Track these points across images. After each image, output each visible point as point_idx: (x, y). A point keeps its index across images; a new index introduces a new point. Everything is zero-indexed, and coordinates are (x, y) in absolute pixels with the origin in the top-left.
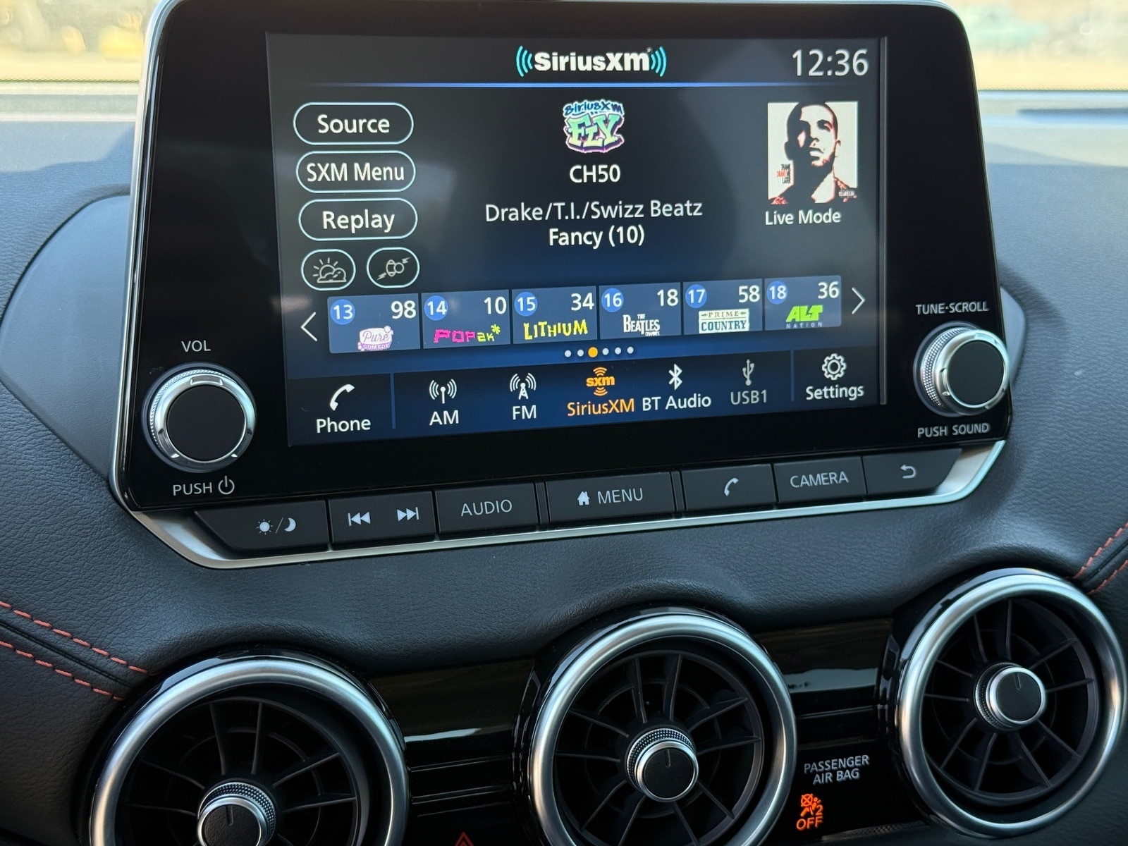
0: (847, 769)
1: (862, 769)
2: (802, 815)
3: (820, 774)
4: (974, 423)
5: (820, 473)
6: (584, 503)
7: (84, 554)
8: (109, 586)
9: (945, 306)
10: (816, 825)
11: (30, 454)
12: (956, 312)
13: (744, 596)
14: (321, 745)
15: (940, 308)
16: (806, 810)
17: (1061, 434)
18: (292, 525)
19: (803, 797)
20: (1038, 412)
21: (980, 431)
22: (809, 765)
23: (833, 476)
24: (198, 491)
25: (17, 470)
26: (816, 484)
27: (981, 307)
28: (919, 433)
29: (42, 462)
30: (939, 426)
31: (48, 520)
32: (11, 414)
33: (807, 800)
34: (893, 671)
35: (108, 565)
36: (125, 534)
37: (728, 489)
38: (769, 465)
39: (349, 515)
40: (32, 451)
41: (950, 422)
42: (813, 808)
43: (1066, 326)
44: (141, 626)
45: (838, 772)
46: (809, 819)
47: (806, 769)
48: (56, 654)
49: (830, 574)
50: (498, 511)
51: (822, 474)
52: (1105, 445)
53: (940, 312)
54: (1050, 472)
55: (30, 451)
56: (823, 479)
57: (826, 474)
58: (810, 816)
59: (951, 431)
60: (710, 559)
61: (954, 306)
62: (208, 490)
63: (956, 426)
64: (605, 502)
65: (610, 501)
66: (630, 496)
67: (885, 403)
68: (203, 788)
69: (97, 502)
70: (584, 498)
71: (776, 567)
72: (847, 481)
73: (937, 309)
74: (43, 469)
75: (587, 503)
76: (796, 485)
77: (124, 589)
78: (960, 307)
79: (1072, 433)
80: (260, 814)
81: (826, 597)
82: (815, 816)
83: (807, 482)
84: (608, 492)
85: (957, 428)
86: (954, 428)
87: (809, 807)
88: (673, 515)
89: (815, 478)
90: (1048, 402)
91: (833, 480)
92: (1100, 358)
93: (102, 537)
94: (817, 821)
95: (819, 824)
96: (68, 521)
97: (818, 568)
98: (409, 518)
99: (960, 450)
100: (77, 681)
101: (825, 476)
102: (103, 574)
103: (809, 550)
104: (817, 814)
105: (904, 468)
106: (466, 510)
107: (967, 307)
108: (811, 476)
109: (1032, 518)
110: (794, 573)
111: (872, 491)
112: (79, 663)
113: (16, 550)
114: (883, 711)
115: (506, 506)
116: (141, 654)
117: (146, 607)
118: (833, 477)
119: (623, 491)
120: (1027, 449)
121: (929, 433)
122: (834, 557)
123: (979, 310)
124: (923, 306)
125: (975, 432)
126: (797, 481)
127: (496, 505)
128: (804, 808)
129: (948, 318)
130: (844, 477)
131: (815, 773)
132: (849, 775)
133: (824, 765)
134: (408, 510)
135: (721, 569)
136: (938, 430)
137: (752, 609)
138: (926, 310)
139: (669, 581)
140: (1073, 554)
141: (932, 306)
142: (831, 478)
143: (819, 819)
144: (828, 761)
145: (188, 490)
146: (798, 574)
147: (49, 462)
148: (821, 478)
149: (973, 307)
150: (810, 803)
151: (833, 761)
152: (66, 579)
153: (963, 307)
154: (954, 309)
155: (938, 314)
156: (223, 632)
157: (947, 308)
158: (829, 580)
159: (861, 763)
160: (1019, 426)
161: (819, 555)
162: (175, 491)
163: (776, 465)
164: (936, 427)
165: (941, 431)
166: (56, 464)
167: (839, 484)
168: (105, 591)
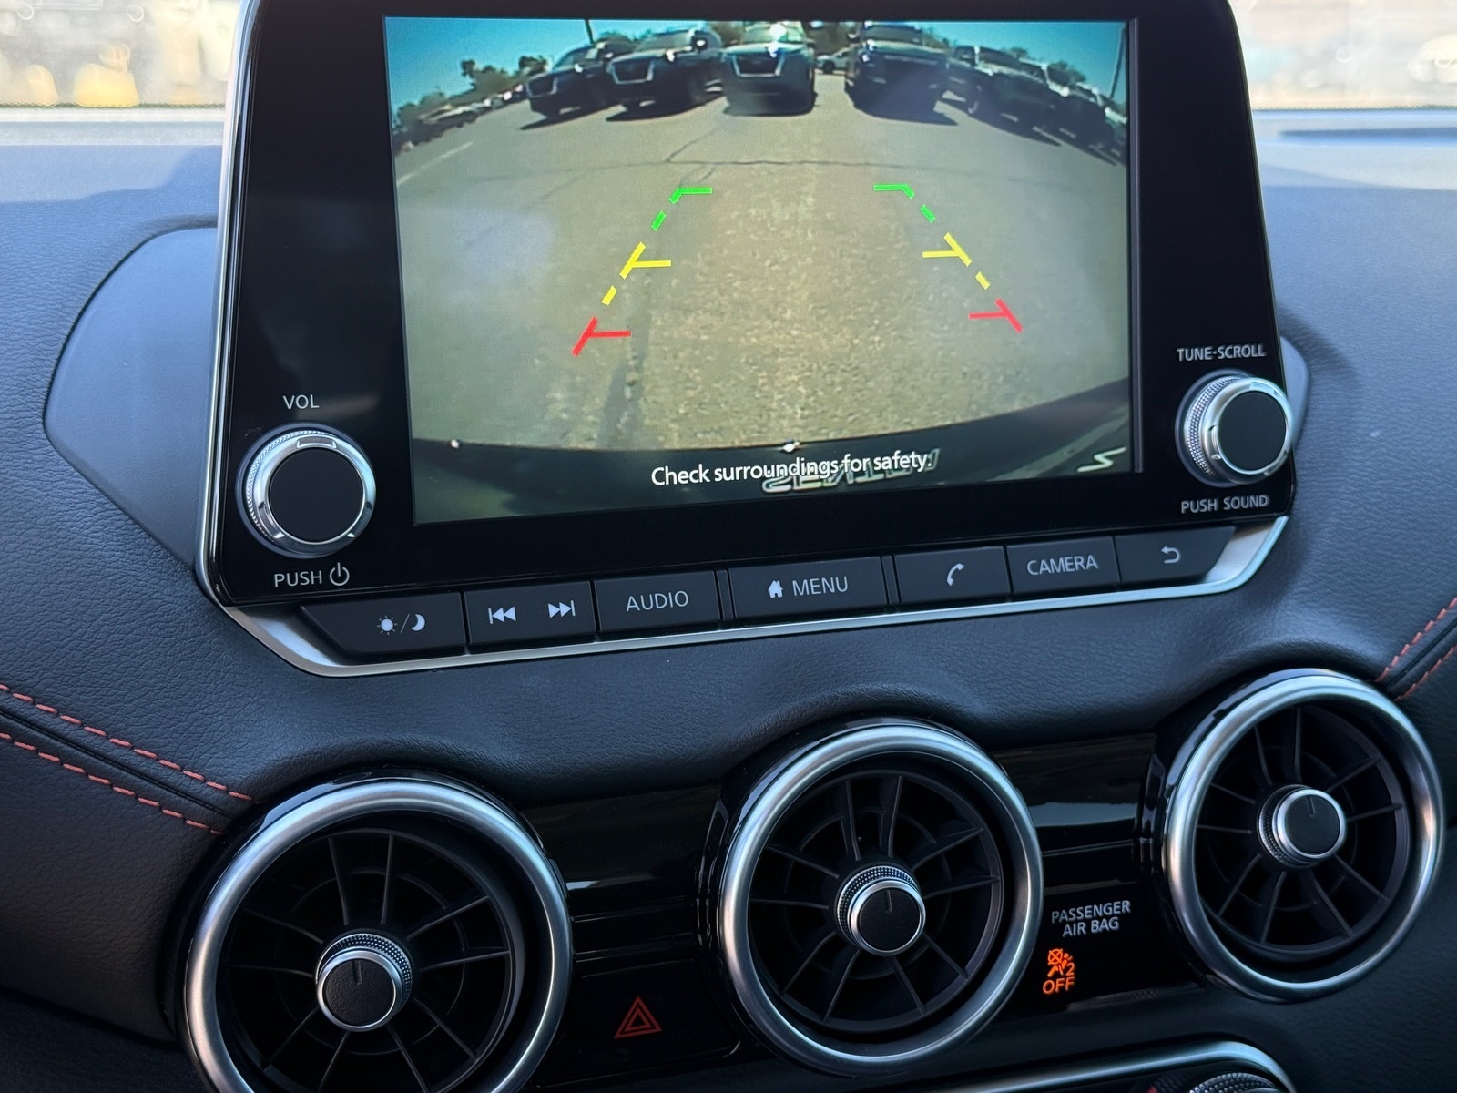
0: (1104, 917)
1: (1123, 918)
2: (1050, 975)
3: (1071, 924)
4: (1250, 495)
5: (1064, 557)
6: (776, 594)
7: (168, 658)
8: (200, 697)
9: (1212, 350)
10: (1067, 988)
11: (98, 538)
12: (1226, 358)
13: (977, 706)
14: (466, 887)
15: (1206, 353)
16: (1055, 969)
17: (1356, 508)
18: (421, 623)
19: (1051, 952)
20: (1327, 482)
21: (1257, 505)
22: (1058, 913)
23: (1079, 560)
24: (305, 581)
25: (82, 557)
26: (1059, 571)
27: (1257, 351)
28: (1183, 508)
29: (112, 547)
30: (1208, 498)
31: (123, 617)
32: (72, 489)
33: (1055, 957)
34: (1159, 800)
35: (199, 672)
36: (218, 634)
37: (952, 577)
38: (1001, 548)
39: (490, 610)
40: (100, 534)
41: (1220, 494)
42: (1063, 966)
43: (1358, 378)
44: (242, 744)
45: (1093, 922)
46: (1058, 980)
47: (1053, 918)
48: (138, 779)
49: (1079, 679)
50: (672, 605)
51: (1066, 559)
52: (1410, 520)
53: (1207, 358)
54: (1342, 553)
55: (98, 534)
56: (1067, 564)
57: (1070, 558)
58: (1061, 977)
59: (1222, 505)
60: (931, 661)
61: (1224, 350)
62: (316, 580)
63: (1227, 499)
64: (802, 594)
65: (808, 593)
66: (832, 586)
67: (1141, 470)
68: (321, 942)
69: (180, 597)
70: (775, 589)
71: (1013, 670)
72: (1097, 567)
73: (1203, 354)
74: (113, 555)
75: (780, 595)
76: (1034, 571)
77: (220, 700)
78: (1231, 352)
79: (1369, 507)
80: (394, 972)
81: (1075, 706)
82: (1065, 977)
83: (1048, 569)
84: (805, 582)
85: (1230, 502)
86: (1225, 501)
87: (1057, 965)
88: (885, 610)
89: (1057, 562)
90: (1339, 469)
91: (1080, 566)
92: (1400, 416)
93: (190, 638)
94: (1068, 983)
95: (1070, 986)
96: (147, 618)
97: (1064, 671)
98: (562, 614)
99: (1233, 528)
100: (166, 811)
101: (1069, 561)
102: (194, 682)
103: (1053, 650)
104: (1068, 974)
105: (1166, 550)
106: (632, 604)
107: (1239, 351)
108: (1052, 561)
109: (1323, 609)
110: (1036, 678)
111: (1128, 578)
112: (167, 789)
113: (86, 654)
114: (1147, 846)
115: (681, 599)
116: (244, 777)
117: (248, 720)
118: (1079, 562)
119: (824, 580)
120: (1314, 526)
121: (1195, 508)
122: (1083, 658)
123: (1254, 356)
124: (1186, 351)
125: (1251, 505)
126: (1036, 567)
127: (670, 598)
128: (1052, 966)
129: (1216, 365)
130: (1092, 562)
131: (1065, 922)
132: (1106, 925)
133: (1075, 912)
134: (561, 605)
135: (946, 674)
136: (1207, 503)
137: (985, 721)
138: (1190, 356)
139: (885, 686)
140: (1375, 652)
141: (1197, 350)
142: (1077, 564)
143: (1070, 981)
144: (1081, 908)
145: (292, 581)
146: (1040, 679)
147: (121, 548)
148: (1064, 564)
149: (1247, 351)
150: (1059, 961)
151: (1086, 908)
152: (148, 688)
153: (1235, 352)
154: (1224, 353)
155: (1204, 360)
156: (343, 749)
157: (1215, 353)
158: (1078, 685)
159: (1120, 910)
160: (1305, 498)
161: (1065, 657)
162: (276, 581)
163: (1009, 547)
164: (1204, 501)
165: (1210, 505)
166: (130, 550)
167: (1086, 571)
168: (196, 703)
